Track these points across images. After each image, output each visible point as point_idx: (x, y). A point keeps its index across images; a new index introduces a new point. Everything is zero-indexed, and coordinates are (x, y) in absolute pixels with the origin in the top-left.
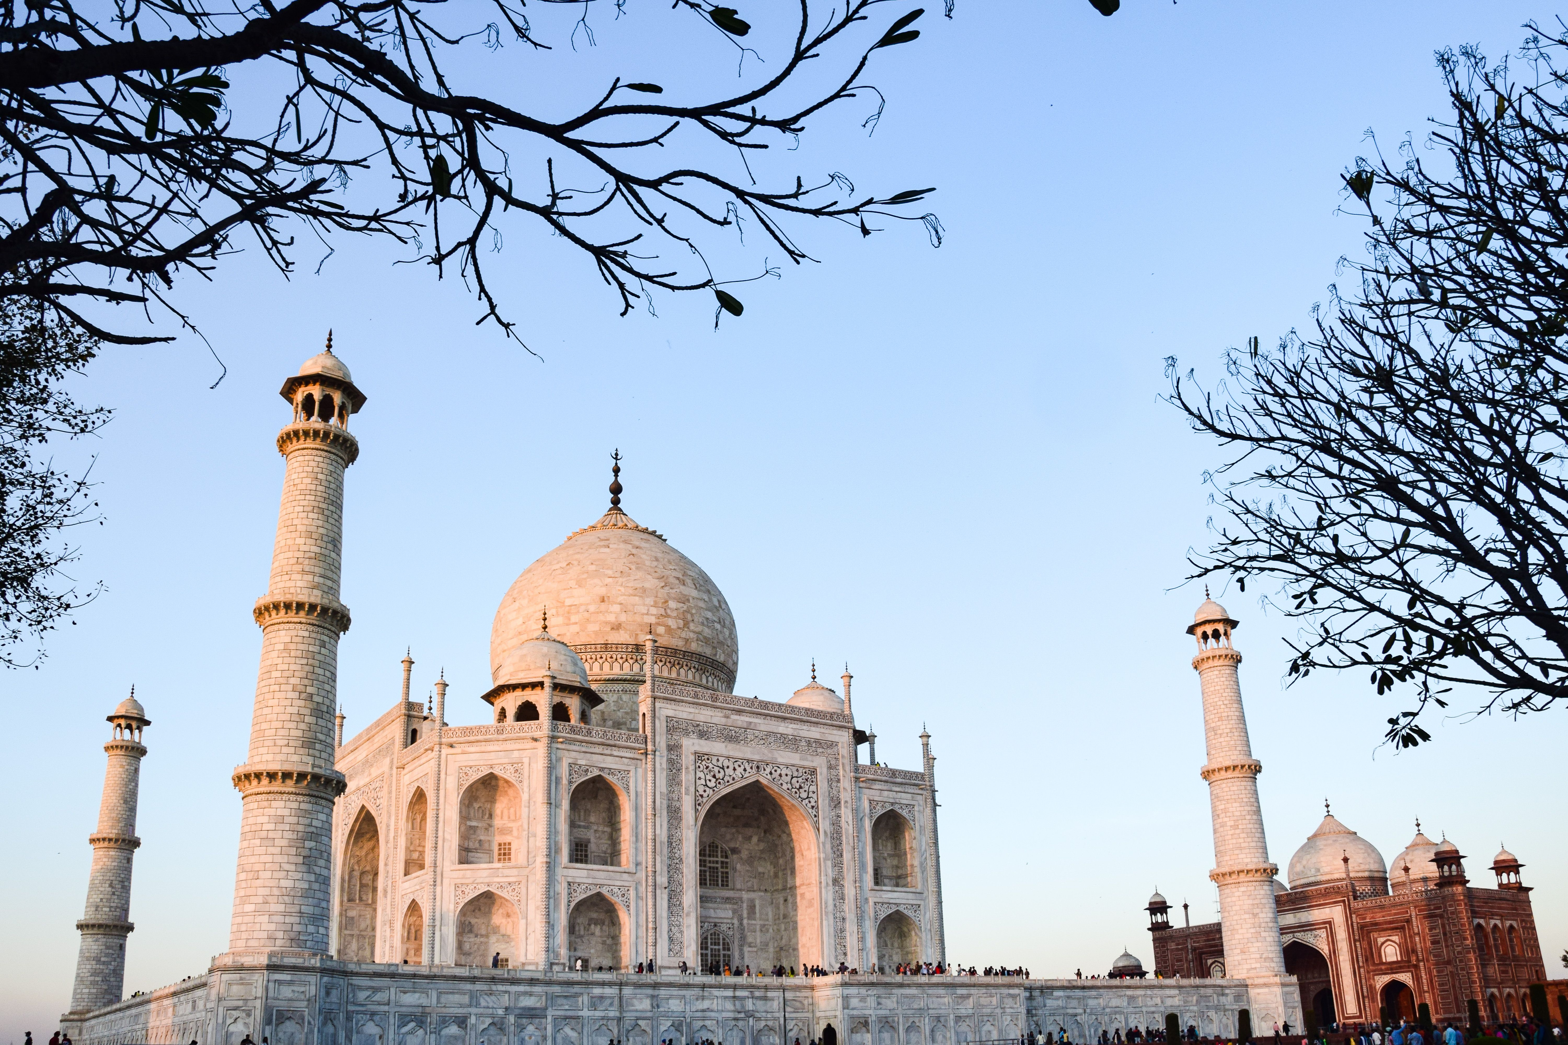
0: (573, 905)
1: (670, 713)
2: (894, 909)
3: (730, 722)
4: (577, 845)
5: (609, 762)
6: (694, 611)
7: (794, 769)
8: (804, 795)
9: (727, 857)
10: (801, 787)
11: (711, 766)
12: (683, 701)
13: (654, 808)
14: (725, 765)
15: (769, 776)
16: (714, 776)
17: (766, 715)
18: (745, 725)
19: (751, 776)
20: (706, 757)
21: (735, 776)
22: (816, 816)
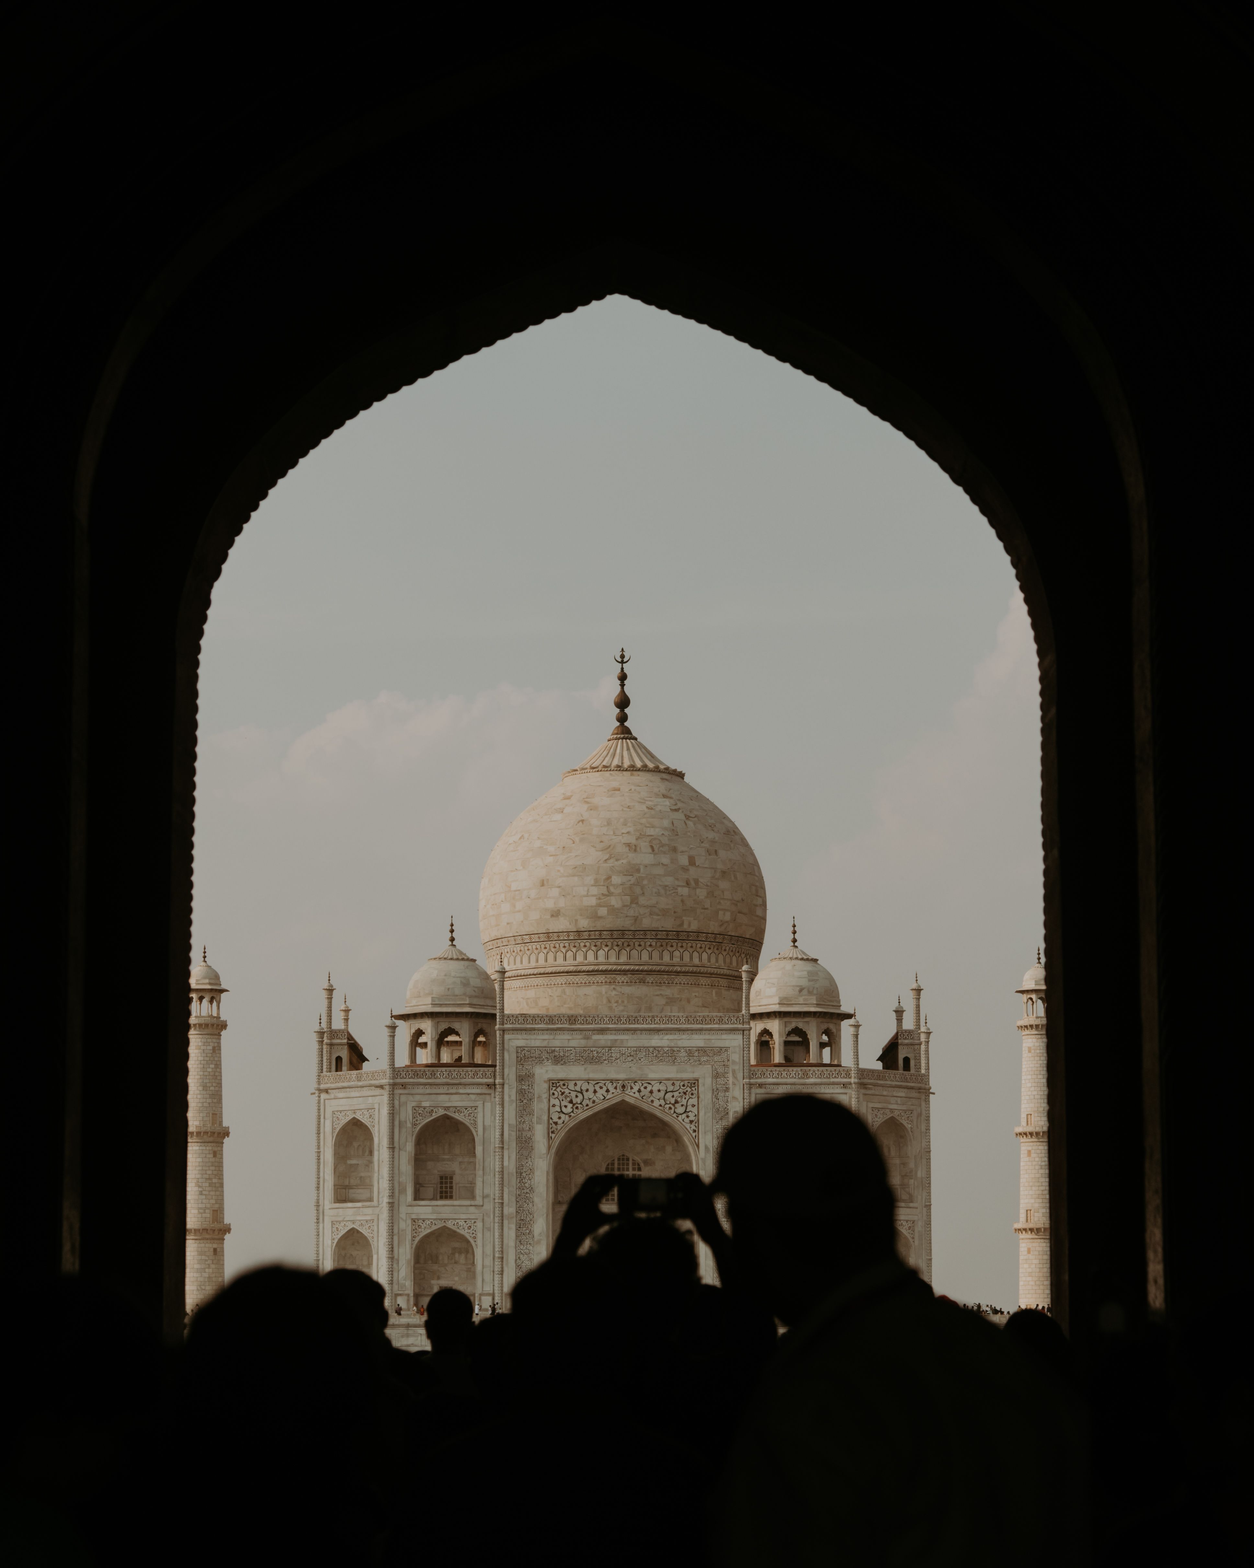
0: (417, 1239)
1: (521, 1043)
3: (590, 1043)
4: (441, 1178)
5: (456, 1101)
7: (669, 1083)
8: (680, 1110)
10: (676, 1102)
11: (567, 1091)
12: (534, 1029)
13: (502, 1142)
14: (584, 1088)
15: (637, 1095)
16: (571, 1102)
17: (635, 1030)
18: (609, 1044)
19: (615, 1096)
20: (561, 1083)
21: (595, 1098)
22: (695, 1131)
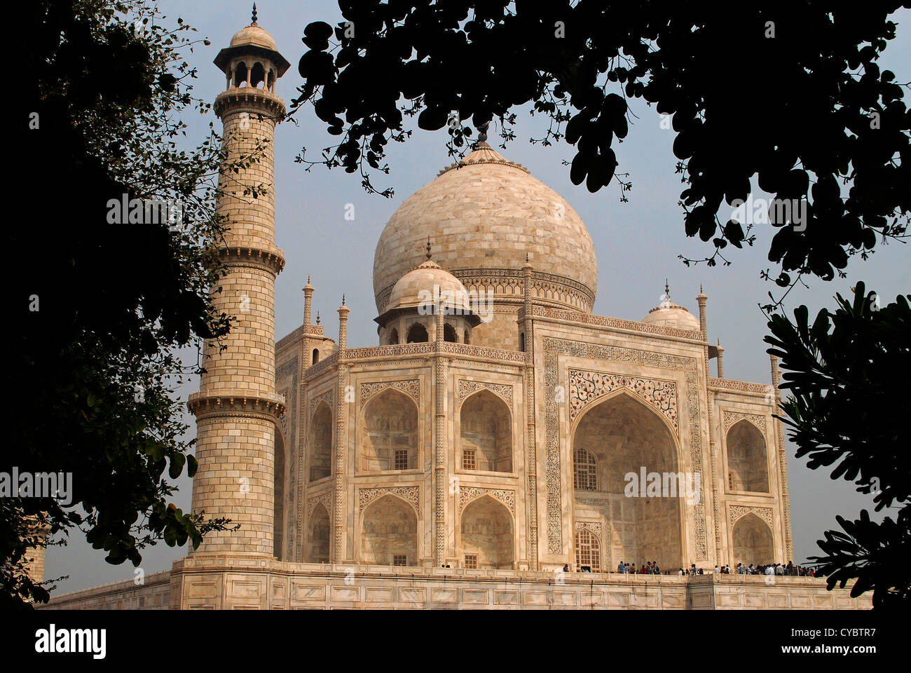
0: (464, 507)
1: (546, 333)
2: (748, 511)
3: (599, 340)
4: (465, 452)
5: (493, 378)
6: (559, 238)
7: (656, 382)
8: (665, 406)
9: (594, 463)
10: (662, 399)
11: (582, 380)
12: (557, 322)
13: (534, 420)
14: (595, 380)
15: (634, 390)
16: (586, 390)
17: (630, 334)
18: (612, 343)
19: (618, 390)
20: (578, 372)
21: (603, 389)
22: (676, 426)
